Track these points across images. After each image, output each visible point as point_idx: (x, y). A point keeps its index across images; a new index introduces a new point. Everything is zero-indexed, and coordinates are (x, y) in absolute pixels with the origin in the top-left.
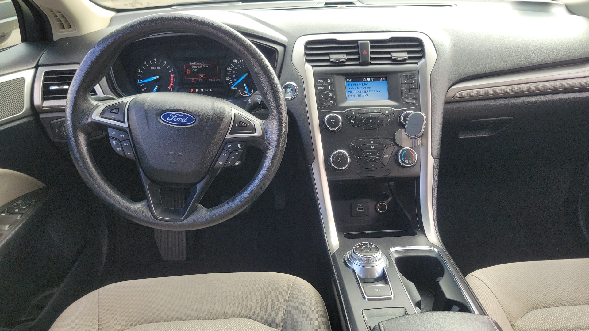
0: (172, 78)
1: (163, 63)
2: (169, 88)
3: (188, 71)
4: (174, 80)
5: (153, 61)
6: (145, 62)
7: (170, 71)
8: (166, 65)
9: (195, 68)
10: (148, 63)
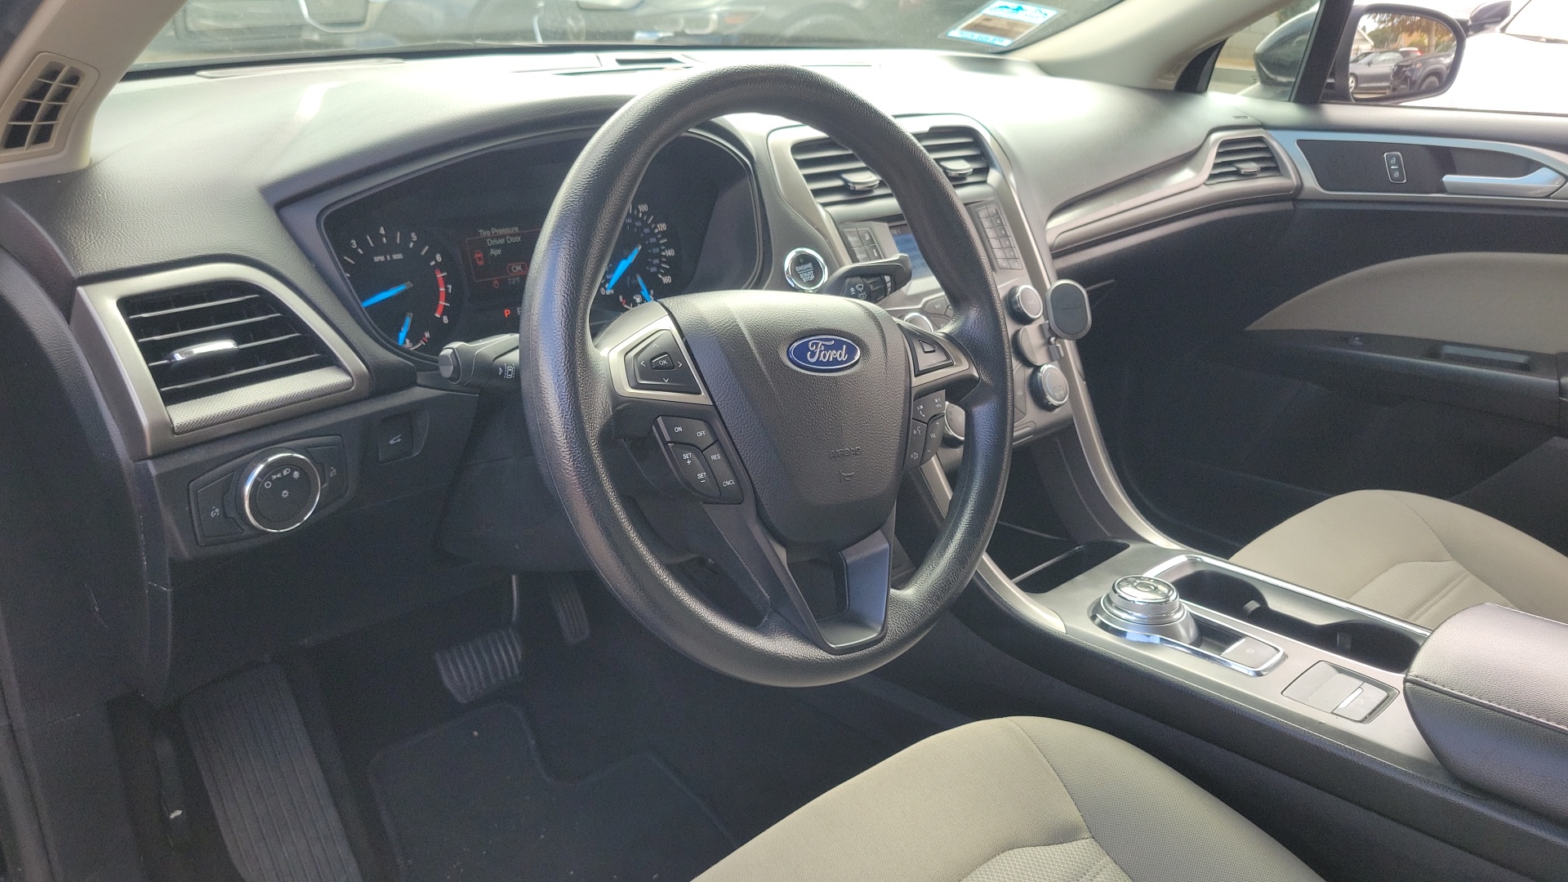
0: (441, 282)
1: (406, 238)
2: (438, 315)
3: (479, 255)
4: (447, 289)
5: (377, 238)
6: (353, 242)
7: (433, 263)
8: (419, 245)
9: (496, 247)
10: (362, 243)
